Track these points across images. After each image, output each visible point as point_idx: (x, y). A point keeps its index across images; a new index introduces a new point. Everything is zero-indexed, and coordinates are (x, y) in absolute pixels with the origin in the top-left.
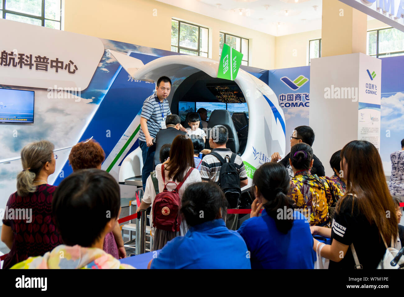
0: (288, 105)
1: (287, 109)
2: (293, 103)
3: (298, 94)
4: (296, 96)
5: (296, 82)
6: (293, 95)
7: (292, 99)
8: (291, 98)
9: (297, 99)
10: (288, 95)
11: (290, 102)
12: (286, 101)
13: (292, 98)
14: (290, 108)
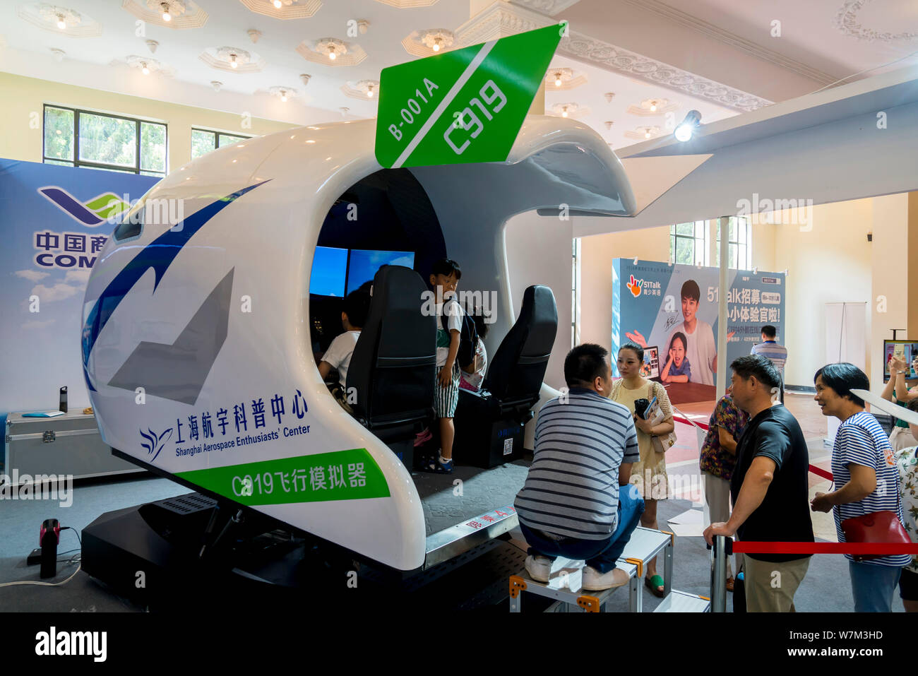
0: (66, 261)
1: (66, 271)
2: (83, 259)
3: (101, 238)
4: (93, 242)
5: (94, 206)
6: (84, 237)
7: (80, 247)
8: (78, 246)
9: (98, 250)
10: (66, 236)
11: (77, 255)
12: (59, 252)
13: (81, 245)
14: (75, 270)
